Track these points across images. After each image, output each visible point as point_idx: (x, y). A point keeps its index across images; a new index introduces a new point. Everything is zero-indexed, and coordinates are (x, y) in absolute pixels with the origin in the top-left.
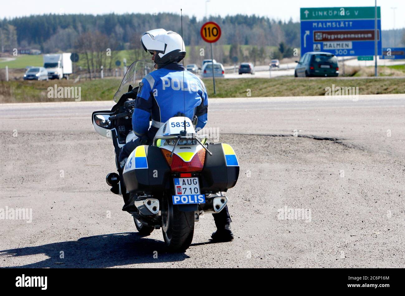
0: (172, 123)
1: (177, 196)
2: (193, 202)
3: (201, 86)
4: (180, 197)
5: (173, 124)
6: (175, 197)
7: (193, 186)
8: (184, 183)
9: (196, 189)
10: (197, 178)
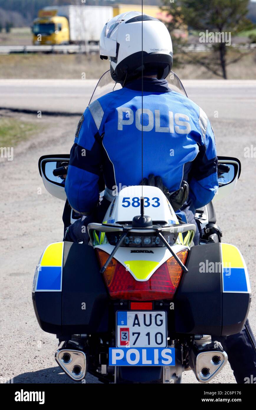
0: (124, 199)
1: (118, 348)
2: (149, 362)
3: (200, 121)
4: (125, 350)
5: (126, 200)
6: (114, 352)
7: (153, 329)
8: (136, 322)
9: (159, 336)
10: (163, 313)
